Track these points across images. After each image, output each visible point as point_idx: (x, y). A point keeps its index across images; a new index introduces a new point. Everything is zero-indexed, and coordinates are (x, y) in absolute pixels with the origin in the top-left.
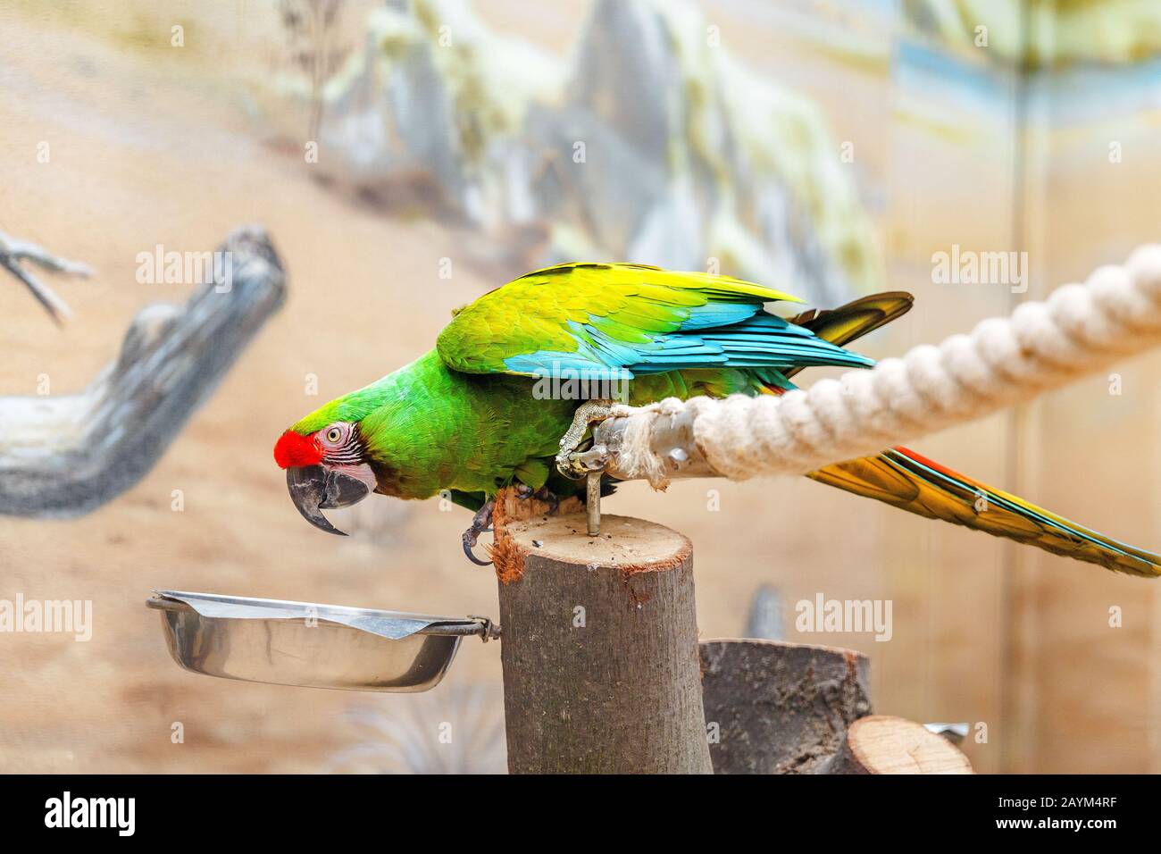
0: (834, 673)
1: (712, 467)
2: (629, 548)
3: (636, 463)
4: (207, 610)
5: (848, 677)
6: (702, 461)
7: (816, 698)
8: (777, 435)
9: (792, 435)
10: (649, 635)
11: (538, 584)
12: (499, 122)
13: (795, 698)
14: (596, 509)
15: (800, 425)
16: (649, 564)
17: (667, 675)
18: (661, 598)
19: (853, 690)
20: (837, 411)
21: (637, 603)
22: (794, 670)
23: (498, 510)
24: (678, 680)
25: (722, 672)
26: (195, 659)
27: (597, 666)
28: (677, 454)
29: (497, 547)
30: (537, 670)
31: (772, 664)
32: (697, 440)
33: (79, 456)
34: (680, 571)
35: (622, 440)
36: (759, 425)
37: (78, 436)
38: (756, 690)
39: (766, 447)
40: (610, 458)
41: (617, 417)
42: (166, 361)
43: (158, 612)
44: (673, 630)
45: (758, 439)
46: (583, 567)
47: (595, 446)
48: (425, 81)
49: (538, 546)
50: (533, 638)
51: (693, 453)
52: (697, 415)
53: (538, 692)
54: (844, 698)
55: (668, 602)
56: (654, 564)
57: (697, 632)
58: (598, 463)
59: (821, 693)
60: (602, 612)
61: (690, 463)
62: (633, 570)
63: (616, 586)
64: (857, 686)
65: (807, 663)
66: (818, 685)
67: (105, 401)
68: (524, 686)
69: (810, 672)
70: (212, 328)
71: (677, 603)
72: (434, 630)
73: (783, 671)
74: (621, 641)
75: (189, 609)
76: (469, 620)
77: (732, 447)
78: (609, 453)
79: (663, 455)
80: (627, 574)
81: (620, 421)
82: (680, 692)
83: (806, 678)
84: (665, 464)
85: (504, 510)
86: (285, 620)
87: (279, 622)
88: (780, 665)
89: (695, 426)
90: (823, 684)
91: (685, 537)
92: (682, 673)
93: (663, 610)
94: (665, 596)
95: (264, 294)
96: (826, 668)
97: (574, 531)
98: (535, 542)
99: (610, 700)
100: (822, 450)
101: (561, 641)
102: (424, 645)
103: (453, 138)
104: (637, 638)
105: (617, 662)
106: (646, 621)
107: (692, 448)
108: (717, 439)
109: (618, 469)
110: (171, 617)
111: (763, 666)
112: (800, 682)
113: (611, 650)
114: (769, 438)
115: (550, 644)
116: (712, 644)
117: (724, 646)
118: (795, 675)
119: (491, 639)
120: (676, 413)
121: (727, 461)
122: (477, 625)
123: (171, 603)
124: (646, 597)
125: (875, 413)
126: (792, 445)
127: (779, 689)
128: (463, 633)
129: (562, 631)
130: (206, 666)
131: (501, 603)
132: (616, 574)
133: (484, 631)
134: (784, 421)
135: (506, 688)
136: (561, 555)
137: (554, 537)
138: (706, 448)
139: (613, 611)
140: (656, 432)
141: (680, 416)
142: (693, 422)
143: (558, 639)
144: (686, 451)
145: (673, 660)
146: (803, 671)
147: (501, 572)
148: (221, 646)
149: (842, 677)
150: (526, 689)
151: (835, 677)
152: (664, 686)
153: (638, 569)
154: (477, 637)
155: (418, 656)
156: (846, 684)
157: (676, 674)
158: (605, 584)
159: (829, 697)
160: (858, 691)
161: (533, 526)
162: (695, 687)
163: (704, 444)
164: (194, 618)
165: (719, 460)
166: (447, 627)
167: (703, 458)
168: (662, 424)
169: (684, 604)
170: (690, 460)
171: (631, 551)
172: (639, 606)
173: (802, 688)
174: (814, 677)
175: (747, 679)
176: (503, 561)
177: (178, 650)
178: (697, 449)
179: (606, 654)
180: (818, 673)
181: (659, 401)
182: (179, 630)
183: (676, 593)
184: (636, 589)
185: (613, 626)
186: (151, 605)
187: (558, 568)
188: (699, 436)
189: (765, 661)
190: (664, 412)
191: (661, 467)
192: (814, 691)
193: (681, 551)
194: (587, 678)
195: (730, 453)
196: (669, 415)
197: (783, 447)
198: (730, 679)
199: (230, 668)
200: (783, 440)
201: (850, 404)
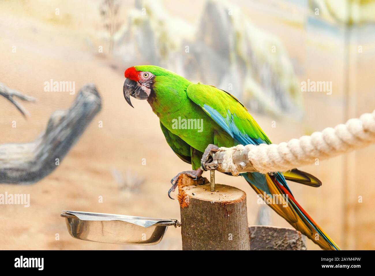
0: (294, 237)
1: (254, 168)
2: (225, 195)
3: (228, 167)
4: (82, 218)
5: (299, 238)
6: (251, 166)
7: (288, 246)
8: (277, 158)
9: (283, 158)
10: (232, 225)
11: (194, 208)
12: (173, 47)
13: (281, 246)
14: (213, 182)
15: (285, 154)
16: (232, 201)
17: (238, 239)
18: (236, 213)
19: (300, 243)
20: (298, 150)
21: (228, 214)
22: (280, 236)
23: (180, 183)
24: (242, 241)
25: (255, 237)
26: (77, 234)
27: (214, 236)
28: (242, 164)
29: (180, 195)
30: (194, 237)
31: (273, 234)
32: (249, 159)
33: (33, 163)
34: (242, 203)
35: (223, 159)
36: (271, 154)
37: (32, 157)
38: (268, 243)
39: (273, 162)
40: (219, 165)
41: (221, 151)
42: (62, 130)
43: (64, 218)
44: (240, 223)
45: (271, 159)
46: (209, 202)
47: (213, 161)
48: (148, 33)
49: (194, 195)
50: (192, 226)
51: (248, 164)
52: (249, 150)
53: (194, 245)
54: (298, 246)
55: (238, 214)
56: (233, 201)
57: (248, 224)
58: (215, 167)
59: (289, 244)
60: (216, 218)
61: (247, 167)
62: (226, 203)
63: (221, 208)
64: (302, 241)
65: (284, 234)
66: (289, 241)
67: (41, 145)
68: (189, 243)
69: (286, 237)
70: (77, 119)
71: (241, 214)
72: (159, 224)
73: (277, 237)
74: (222, 227)
75: (76, 217)
76: (171, 220)
77: (262, 162)
78: (218, 163)
79: (237, 164)
80: (225, 204)
81: (222, 152)
82: (242, 245)
83: (284, 239)
84: (238, 167)
85: (182, 183)
86: (109, 221)
87: (106, 222)
88: (275, 234)
89: (248, 154)
90: (290, 241)
91: (243, 191)
92: (243, 238)
93: (237, 217)
94: (237, 212)
95: (94, 107)
96: (291, 235)
97: (206, 190)
98: (193, 194)
99: (219, 248)
100: (293, 163)
101: (202, 227)
102: (155, 229)
103: (157, 52)
104: (228, 226)
105: (221, 234)
106: (231, 220)
107: (248, 162)
108: (256, 159)
109: (222, 169)
110: (69, 220)
111: (269, 235)
112: (282, 241)
113: (219, 230)
114: (274, 159)
115: (198, 228)
116: (252, 227)
117: (256, 228)
118: (280, 238)
119: (178, 227)
120: (242, 150)
121: (260, 166)
122: (173, 222)
123: (69, 215)
124: (231, 212)
125: (312, 151)
126: (282, 161)
127: (275, 243)
128: (168, 225)
129: (202, 224)
130: (81, 237)
131: (181, 215)
132: (221, 204)
133: (175, 224)
134: (280, 153)
135: (183, 243)
136: (202, 198)
137: (199, 192)
138: (253, 162)
139: (220, 217)
140: (235, 157)
141: (243, 151)
142: (248, 153)
143: (201, 227)
144: (245, 163)
145: (240, 234)
146: (283, 237)
147: (181, 204)
148: (86, 230)
149: (297, 239)
150: (190, 244)
151: (294, 239)
152: (237, 242)
153: (228, 202)
154: (173, 226)
155: (154, 233)
156: (298, 241)
157: (241, 238)
158: (217, 208)
159: (292, 246)
160: (302, 244)
161: (192, 188)
162: (247, 243)
163: (252, 161)
164: (77, 220)
165: (257, 166)
166: (163, 223)
167: (251, 165)
168: (237, 153)
169: (244, 214)
170: (247, 166)
171: (226, 196)
172: (229, 215)
173: (283, 242)
174: (287, 238)
175: (264, 239)
176: (182, 200)
177: (71, 231)
178: (249, 162)
179: (217, 232)
180: (288, 237)
181: (236, 146)
182: (72, 224)
183: (241, 211)
184: (228, 210)
185: (220, 222)
186: (62, 216)
187: (201, 202)
188: (250, 158)
189: (270, 233)
190: (237, 149)
191: (237, 168)
192: (287, 243)
193: (242, 196)
194: (211, 240)
195: (261, 164)
196: (240, 150)
197: (279, 162)
198: (258, 239)
199: (89, 237)
200: (280, 159)
201: (303, 148)
